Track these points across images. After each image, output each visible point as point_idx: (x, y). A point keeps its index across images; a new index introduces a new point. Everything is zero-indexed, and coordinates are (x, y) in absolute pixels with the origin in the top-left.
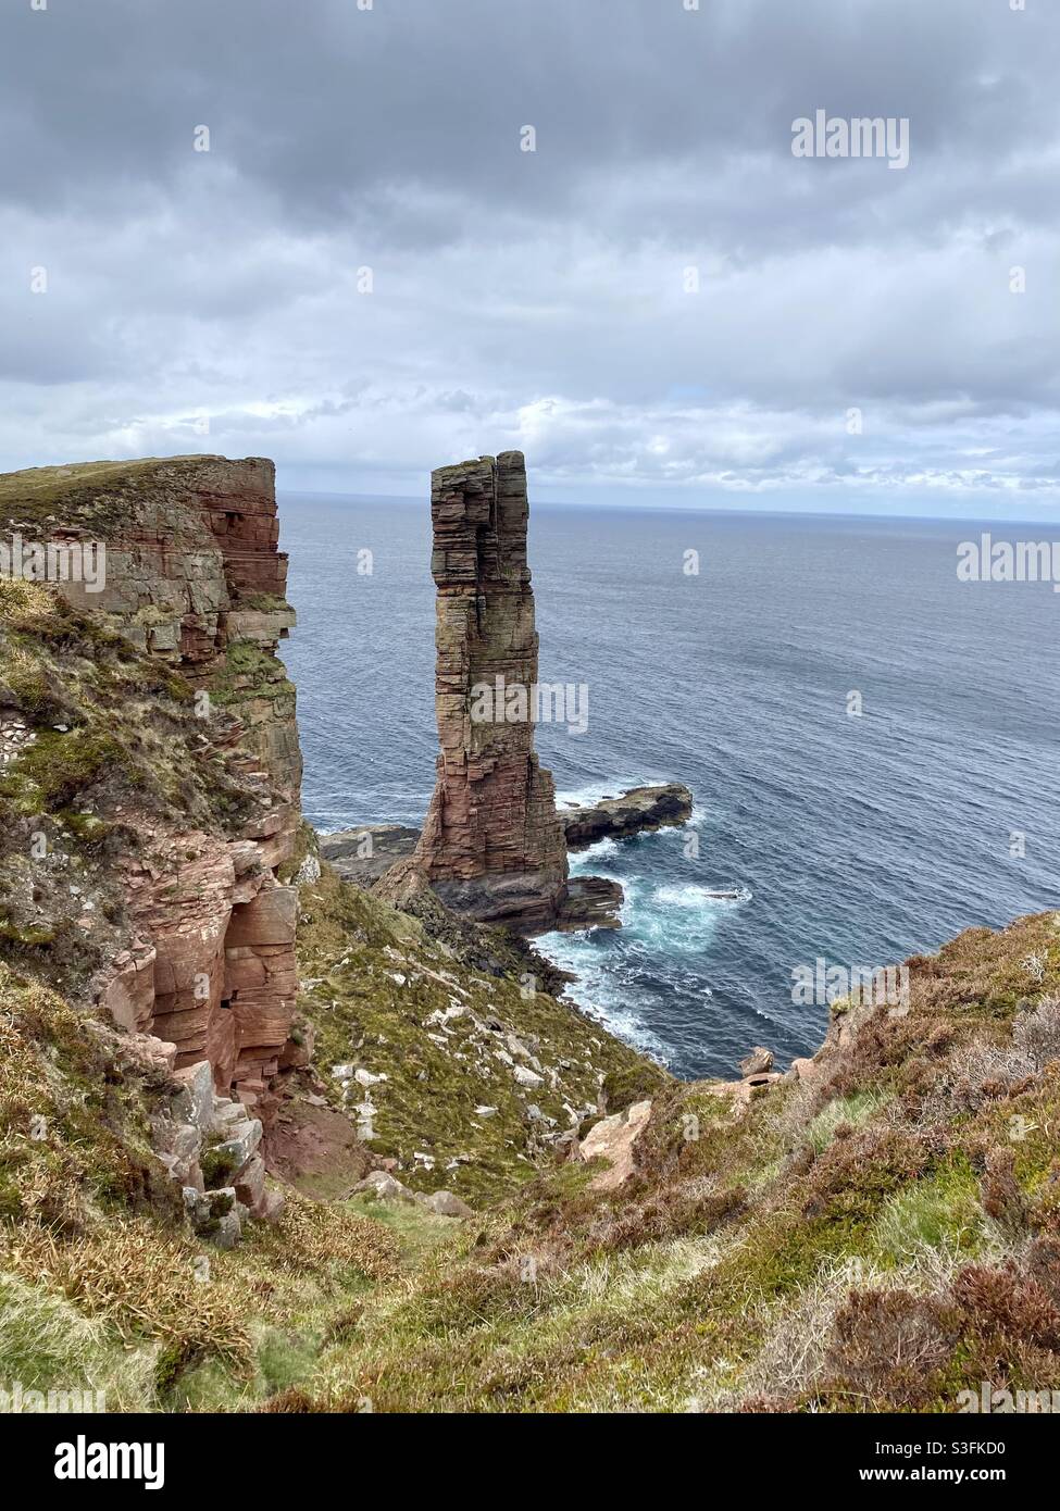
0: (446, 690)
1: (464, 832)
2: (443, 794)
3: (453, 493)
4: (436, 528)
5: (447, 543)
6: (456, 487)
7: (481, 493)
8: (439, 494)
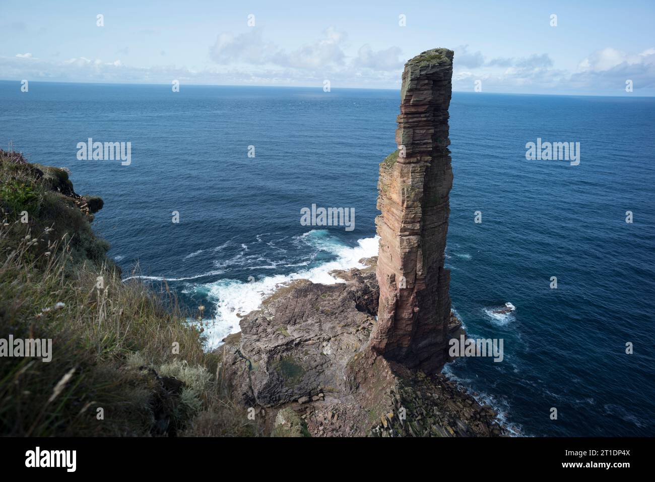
0: (407, 233)
1: (409, 322)
2: (397, 301)
3: (426, 82)
4: (408, 110)
5: (414, 122)
6: (428, 76)
7: (441, 81)
8: (416, 82)
